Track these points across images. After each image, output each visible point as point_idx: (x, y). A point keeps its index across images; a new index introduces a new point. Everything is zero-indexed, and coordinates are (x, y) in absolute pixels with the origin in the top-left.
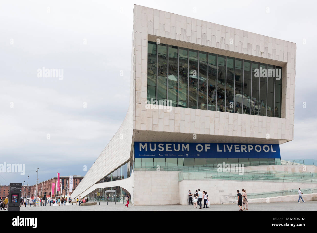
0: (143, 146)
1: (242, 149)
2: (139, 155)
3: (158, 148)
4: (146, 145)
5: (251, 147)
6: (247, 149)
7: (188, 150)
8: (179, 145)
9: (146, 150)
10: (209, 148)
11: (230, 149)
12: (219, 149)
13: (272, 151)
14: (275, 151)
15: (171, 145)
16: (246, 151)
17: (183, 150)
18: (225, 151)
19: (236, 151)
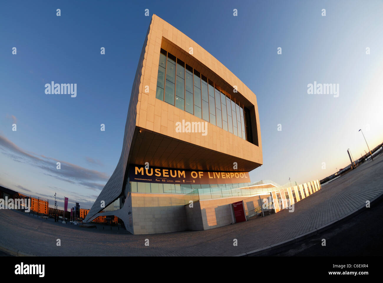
0: (139, 169)
1: (227, 176)
2: (135, 179)
3: (154, 173)
4: (142, 169)
5: (232, 175)
7: (184, 177)
9: (143, 174)
10: (202, 175)
11: (218, 176)
12: (210, 176)
15: (168, 170)
16: (230, 178)
17: (179, 177)
18: (215, 178)
19: (223, 178)
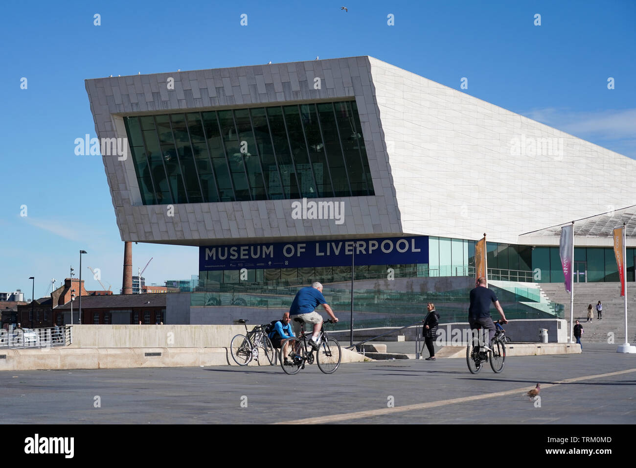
0: (211, 251)
1: (358, 249)
2: (206, 266)
3: (230, 255)
4: (214, 250)
5: (373, 245)
6: (367, 249)
7: (272, 256)
8: (259, 247)
9: (214, 258)
10: (304, 250)
11: (337, 249)
12: (320, 252)
13: (414, 250)
14: (419, 250)
15: (247, 248)
16: (364, 252)
17: (264, 256)
18: (328, 254)
19: (347, 253)
